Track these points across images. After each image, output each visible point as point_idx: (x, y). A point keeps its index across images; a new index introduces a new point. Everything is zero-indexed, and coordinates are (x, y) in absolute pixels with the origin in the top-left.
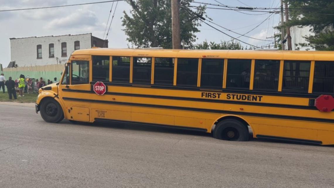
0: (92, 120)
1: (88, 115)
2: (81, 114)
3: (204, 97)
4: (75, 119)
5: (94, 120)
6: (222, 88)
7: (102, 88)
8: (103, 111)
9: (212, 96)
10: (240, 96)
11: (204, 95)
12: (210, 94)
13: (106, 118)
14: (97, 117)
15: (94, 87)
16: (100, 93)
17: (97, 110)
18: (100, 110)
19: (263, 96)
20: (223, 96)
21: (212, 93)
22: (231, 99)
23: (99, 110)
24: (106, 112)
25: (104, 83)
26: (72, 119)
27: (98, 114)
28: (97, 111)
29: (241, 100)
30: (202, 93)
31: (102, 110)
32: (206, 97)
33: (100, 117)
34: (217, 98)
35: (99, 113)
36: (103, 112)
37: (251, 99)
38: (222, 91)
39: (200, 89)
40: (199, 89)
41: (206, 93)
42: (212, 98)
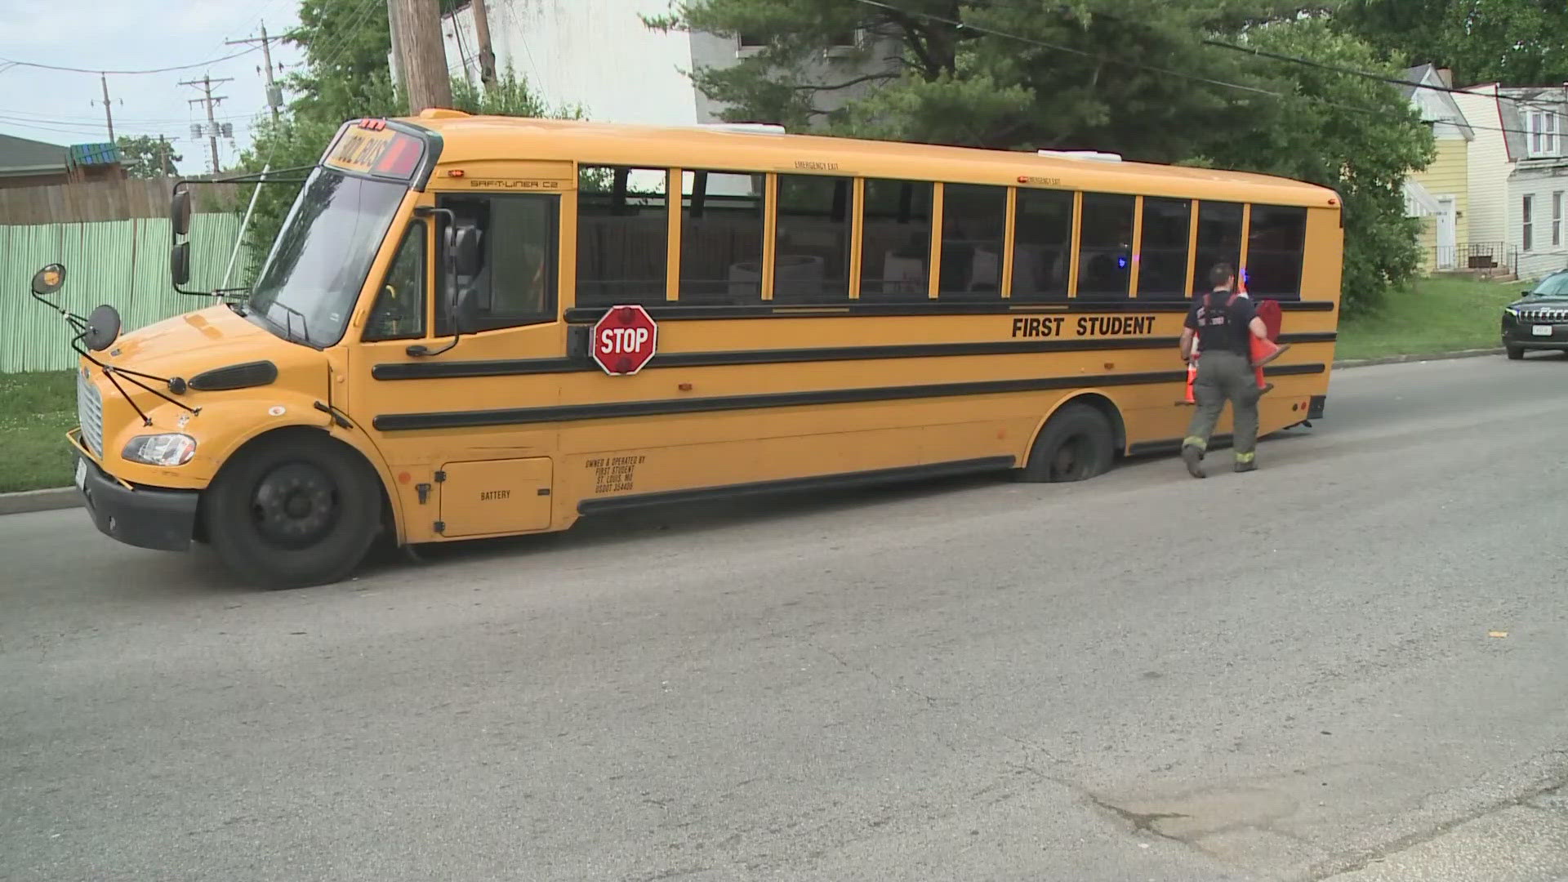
0: (564, 517)
1: (541, 492)
2: (505, 494)
3: (1020, 337)
4: (459, 529)
5: (574, 516)
6: (1066, 298)
7: (636, 338)
8: (625, 461)
9: (1041, 328)
10: (1109, 319)
11: (1020, 329)
12: (1035, 324)
13: (637, 490)
14: (593, 495)
15: (594, 336)
16: (624, 364)
17: (591, 458)
18: (612, 456)
19: (1156, 315)
20: (1069, 328)
21: (1041, 318)
22: (1087, 336)
23: (605, 456)
24: (642, 459)
25: (646, 310)
26: (439, 538)
27: (600, 479)
28: (591, 464)
29: (1109, 336)
30: (1016, 321)
31: (620, 455)
32: (1025, 335)
33: (611, 494)
34: (1052, 337)
35: (601, 472)
36: (626, 465)
37: (1132, 329)
38: (1066, 307)
39: (1011, 308)
40: (1008, 306)
41: (1026, 320)
42: (1041, 338)
